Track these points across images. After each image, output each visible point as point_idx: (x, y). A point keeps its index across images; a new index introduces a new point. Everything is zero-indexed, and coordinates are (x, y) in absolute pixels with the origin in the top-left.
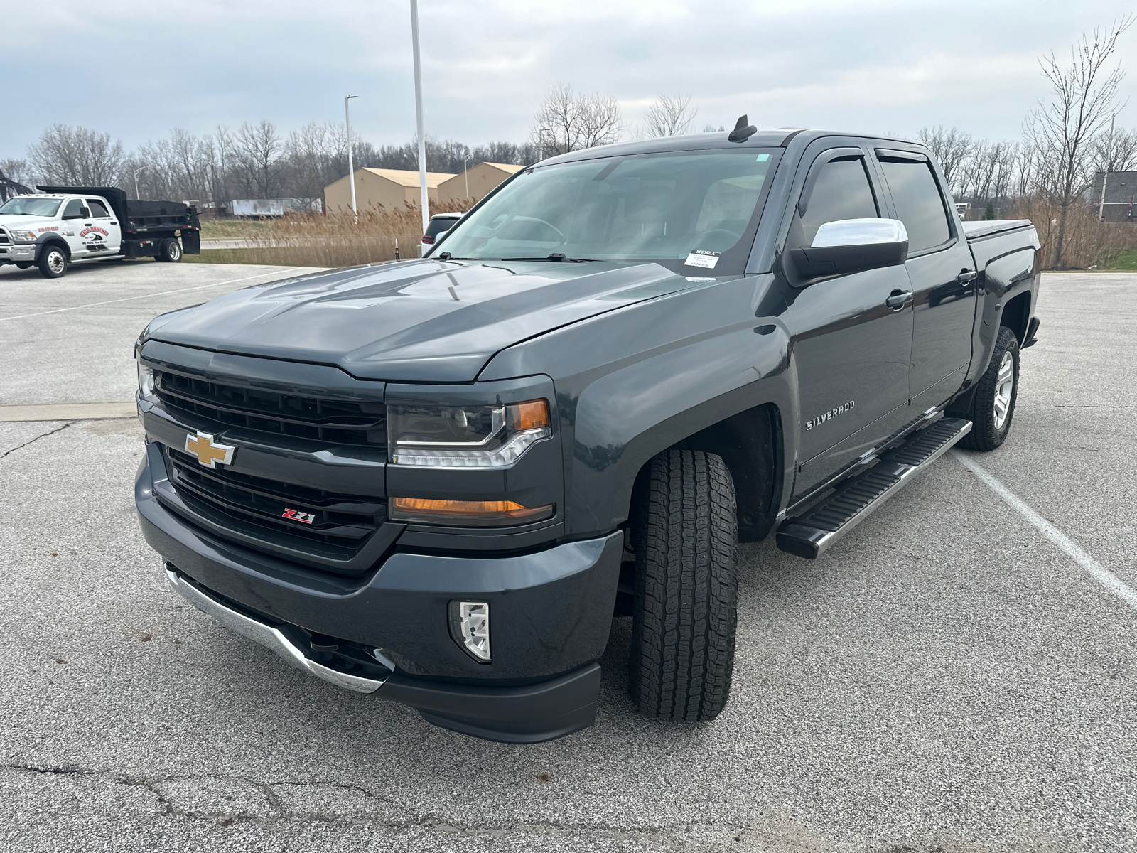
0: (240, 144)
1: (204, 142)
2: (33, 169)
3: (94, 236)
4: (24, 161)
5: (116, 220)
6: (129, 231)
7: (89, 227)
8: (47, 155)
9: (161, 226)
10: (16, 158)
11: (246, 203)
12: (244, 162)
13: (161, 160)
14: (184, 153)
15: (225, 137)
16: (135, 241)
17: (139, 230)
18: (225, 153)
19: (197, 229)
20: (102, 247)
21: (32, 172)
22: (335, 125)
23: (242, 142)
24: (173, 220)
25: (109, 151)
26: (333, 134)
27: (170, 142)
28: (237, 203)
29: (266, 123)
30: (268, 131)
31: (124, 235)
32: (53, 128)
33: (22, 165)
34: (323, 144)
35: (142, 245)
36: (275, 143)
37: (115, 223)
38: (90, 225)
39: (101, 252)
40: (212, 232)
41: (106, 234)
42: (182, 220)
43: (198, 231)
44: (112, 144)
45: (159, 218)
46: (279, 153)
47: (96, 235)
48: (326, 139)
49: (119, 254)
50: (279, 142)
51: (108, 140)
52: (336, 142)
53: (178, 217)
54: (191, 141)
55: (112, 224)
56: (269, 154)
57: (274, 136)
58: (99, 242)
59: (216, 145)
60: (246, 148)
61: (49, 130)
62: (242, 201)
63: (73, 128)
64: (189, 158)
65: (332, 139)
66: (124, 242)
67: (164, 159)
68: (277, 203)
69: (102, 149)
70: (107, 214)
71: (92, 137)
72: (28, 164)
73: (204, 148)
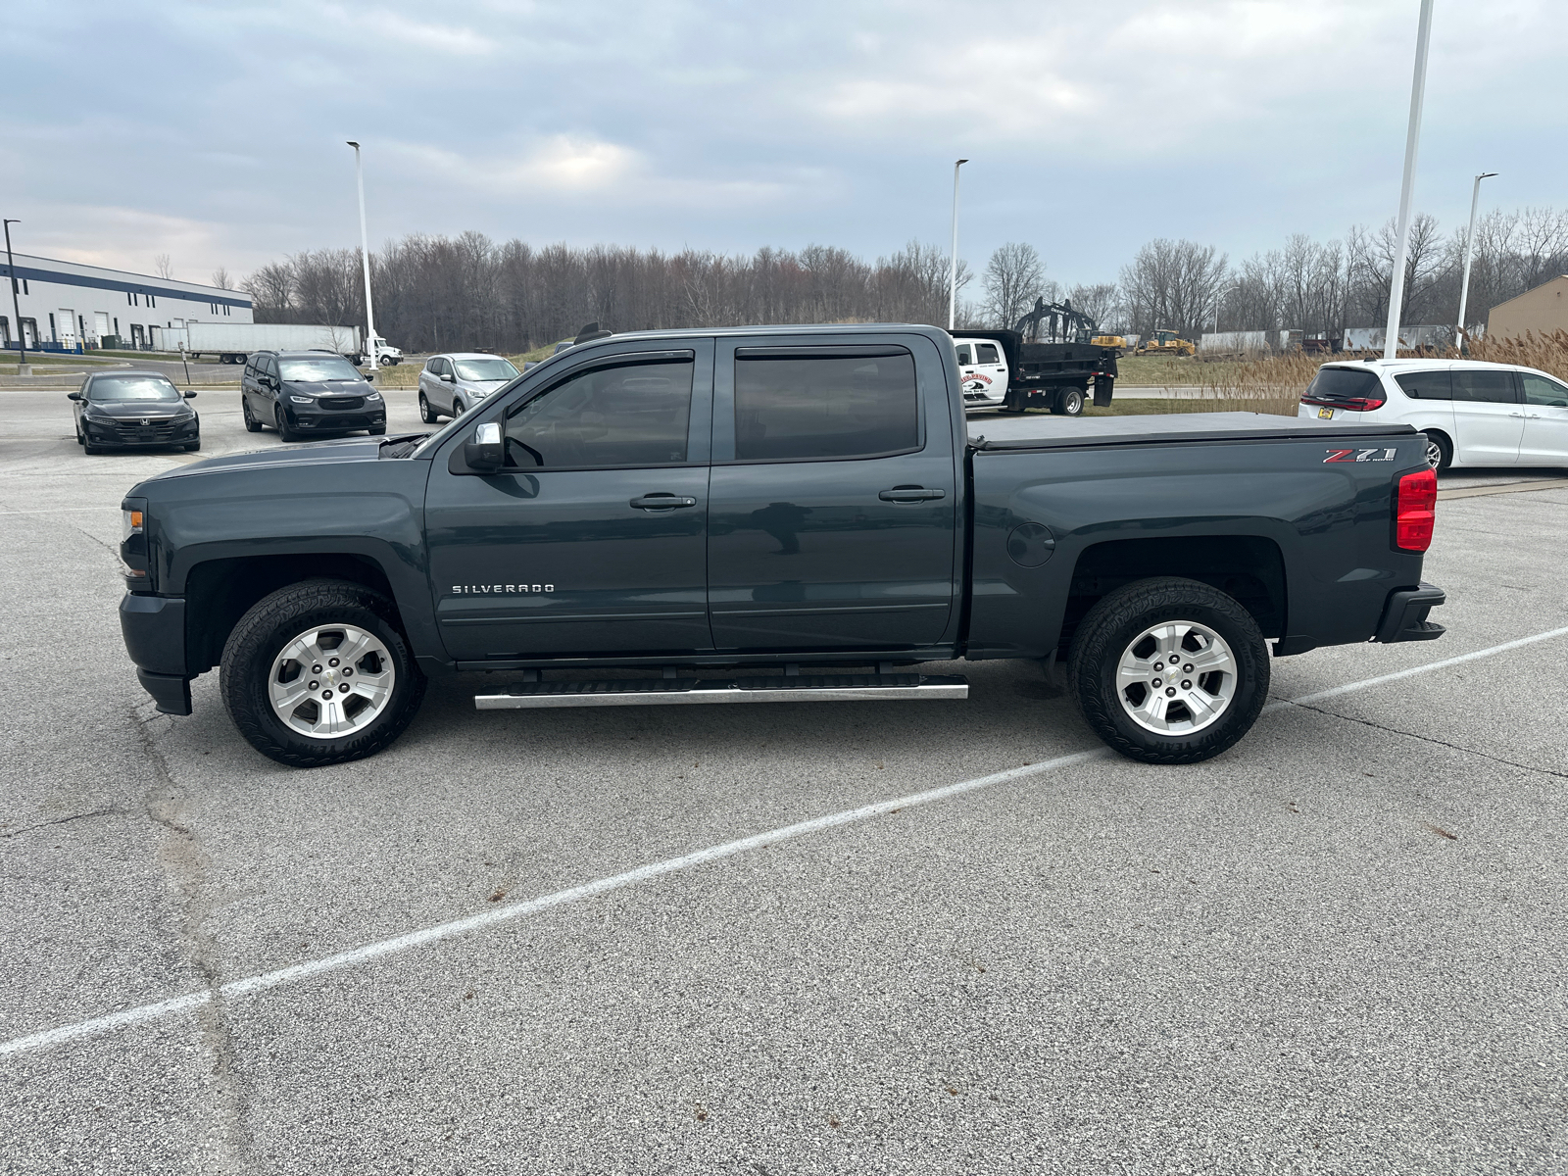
0: (1378, 250)
1: (1328, 251)
2: (1122, 295)
3: (974, 385)
4: (1114, 286)
5: (1005, 366)
6: (1018, 379)
7: (970, 375)
8: (1140, 278)
9: (1062, 373)
10: (1106, 283)
11: (1364, 333)
12: (1377, 276)
13: (1268, 277)
14: (1298, 267)
15: (1359, 242)
16: (1022, 390)
17: (1029, 378)
18: (1354, 264)
19: (1112, 376)
20: (982, 396)
21: (1119, 298)
22: (1535, 213)
23: (1381, 246)
24: (1081, 365)
25: (1209, 269)
26: (1529, 225)
27: (1283, 253)
28: (1351, 333)
29: (1425, 217)
30: (1425, 228)
31: (1012, 382)
32: (1152, 244)
33: (1111, 290)
34: (1509, 242)
35: (1030, 394)
36: (1432, 245)
37: (1003, 370)
38: (972, 372)
39: (980, 402)
40: (1132, 380)
41: (989, 382)
42: (1092, 365)
43: (1113, 379)
44: (1216, 259)
45: (1060, 363)
46: (1435, 260)
47: (977, 384)
48: (1516, 232)
49: (1003, 404)
50: (1439, 243)
51: (1211, 255)
52: (1532, 237)
53: (1088, 362)
54: (1312, 249)
55: (999, 370)
56: (1419, 262)
57: (1433, 234)
58: (979, 391)
59: (1345, 252)
60: (1386, 254)
61: (1147, 248)
62: (1357, 331)
63: (1174, 241)
64: (1304, 273)
65: (1526, 233)
66: (1010, 390)
67: (1271, 276)
68: (1409, 332)
69: (1201, 267)
70: (996, 359)
71: (1192, 253)
72: (1117, 288)
73: (1328, 259)
